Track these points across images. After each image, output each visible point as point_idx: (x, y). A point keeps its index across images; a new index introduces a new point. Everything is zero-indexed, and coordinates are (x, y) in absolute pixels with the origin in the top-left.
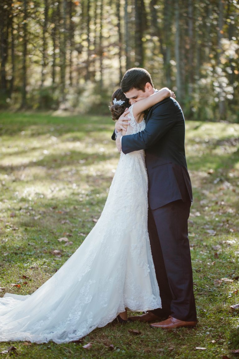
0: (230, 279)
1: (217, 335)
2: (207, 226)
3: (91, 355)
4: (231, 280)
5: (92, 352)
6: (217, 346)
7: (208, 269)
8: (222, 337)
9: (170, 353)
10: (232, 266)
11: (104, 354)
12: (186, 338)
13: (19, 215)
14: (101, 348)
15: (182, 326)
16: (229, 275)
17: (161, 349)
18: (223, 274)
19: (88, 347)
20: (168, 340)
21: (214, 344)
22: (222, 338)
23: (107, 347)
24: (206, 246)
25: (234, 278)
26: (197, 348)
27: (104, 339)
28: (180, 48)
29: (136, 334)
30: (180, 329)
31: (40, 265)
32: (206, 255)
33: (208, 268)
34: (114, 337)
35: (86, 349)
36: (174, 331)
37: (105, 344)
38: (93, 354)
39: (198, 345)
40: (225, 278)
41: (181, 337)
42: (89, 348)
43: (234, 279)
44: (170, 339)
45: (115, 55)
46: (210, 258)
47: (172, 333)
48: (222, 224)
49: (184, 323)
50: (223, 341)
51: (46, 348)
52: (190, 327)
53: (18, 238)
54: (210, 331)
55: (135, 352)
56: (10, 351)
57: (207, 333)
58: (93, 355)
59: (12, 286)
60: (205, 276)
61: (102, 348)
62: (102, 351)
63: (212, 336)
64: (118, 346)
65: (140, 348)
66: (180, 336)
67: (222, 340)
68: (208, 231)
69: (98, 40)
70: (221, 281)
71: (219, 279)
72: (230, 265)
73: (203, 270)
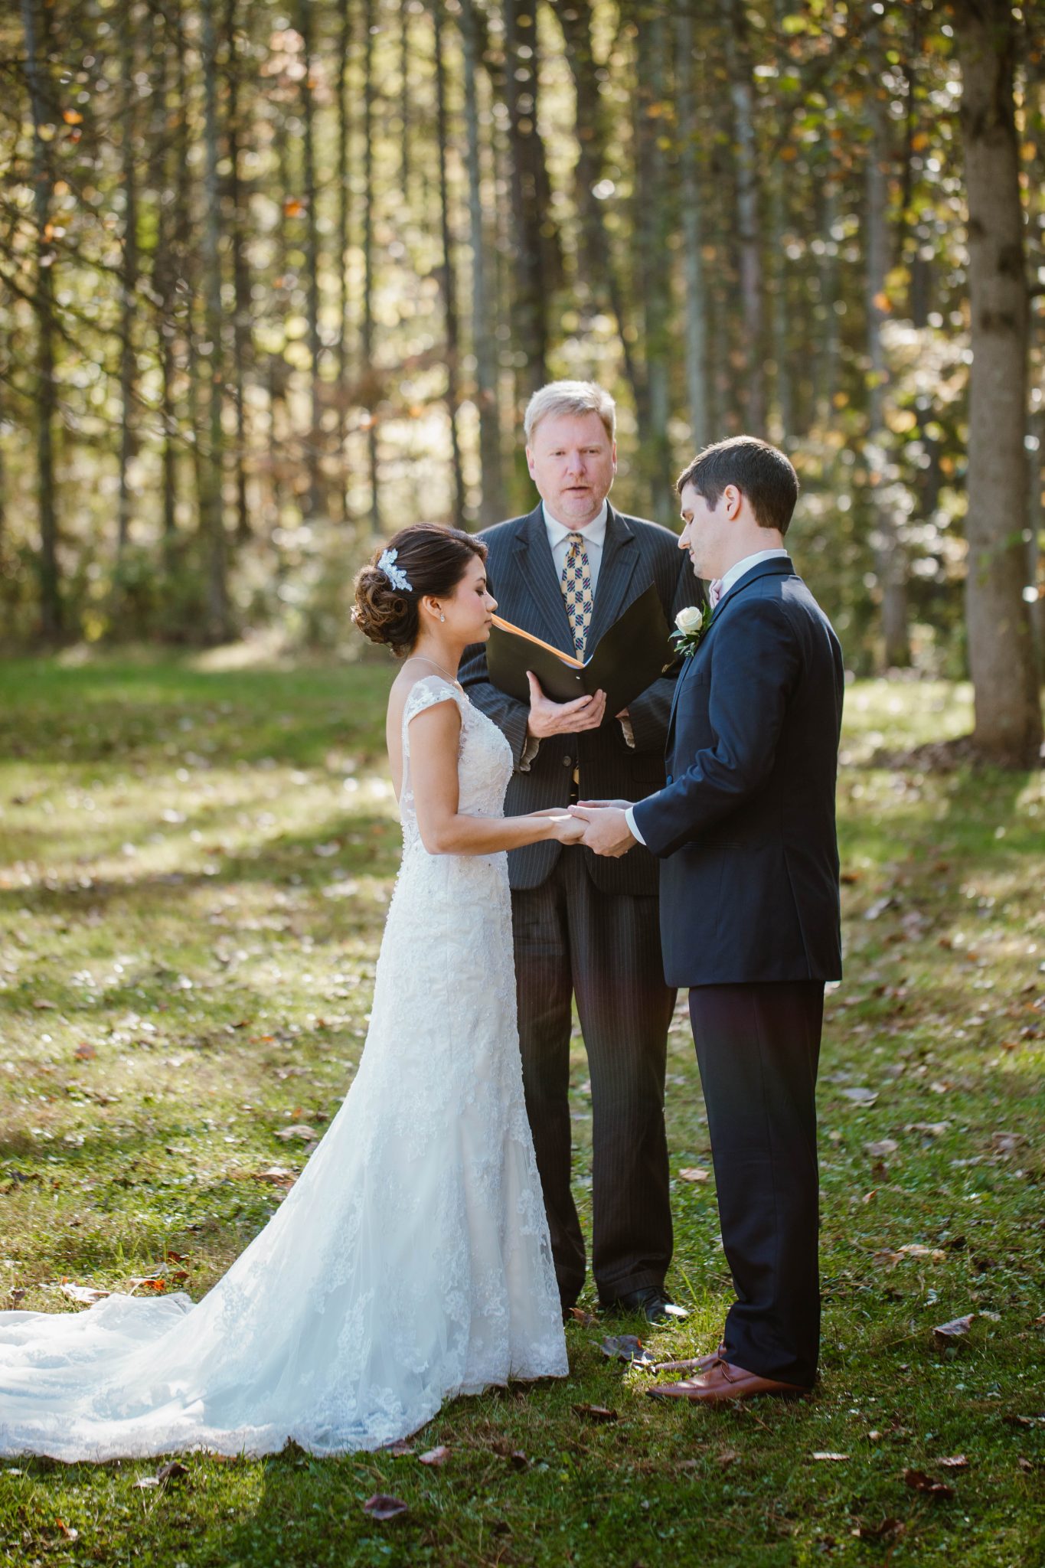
0: (932, 1246)
1: (885, 1415)
2: (843, 1077)
3: (449, 1484)
4: (937, 1253)
5: (454, 1474)
6: (889, 1449)
7: (851, 1217)
8: (906, 1421)
9: (724, 1471)
10: (938, 1205)
11: (494, 1479)
12: (778, 1427)
13: (107, 1051)
14: (481, 1462)
15: (762, 1393)
16: (929, 1236)
17: (693, 1463)
18: (906, 1233)
19: (437, 1458)
20: (714, 1434)
21: (877, 1443)
22: (903, 1426)
23: (503, 1458)
24: (841, 1143)
25: (948, 1244)
26: (818, 1456)
27: (488, 1438)
28: (708, 366)
29: (602, 1418)
30: (756, 1400)
31: (221, 1217)
32: (841, 1173)
33: (850, 1214)
34: (523, 1430)
35: (430, 1465)
36: (736, 1408)
37: (497, 1449)
38: (457, 1480)
39: (821, 1449)
40: (912, 1246)
41: (761, 1425)
42: (441, 1463)
43: (948, 1248)
44: (719, 1433)
45: (429, 401)
46: (857, 1182)
47: (728, 1412)
48: (900, 1067)
49: (768, 1383)
50: (907, 1433)
51: (290, 1469)
52: (789, 1396)
53: (122, 1132)
54: (862, 1406)
55: (602, 1474)
56: (166, 1480)
57: (853, 1411)
58: (455, 1484)
59: (133, 1285)
60: (838, 1239)
61: (485, 1461)
62: (488, 1472)
63: (869, 1421)
64: (540, 1457)
65: (620, 1461)
66: (755, 1422)
67: (902, 1431)
68: (848, 1093)
69: (354, 341)
70: (901, 1256)
71: (892, 1248)
72: (932, 1202)
73: (831, 1219)
